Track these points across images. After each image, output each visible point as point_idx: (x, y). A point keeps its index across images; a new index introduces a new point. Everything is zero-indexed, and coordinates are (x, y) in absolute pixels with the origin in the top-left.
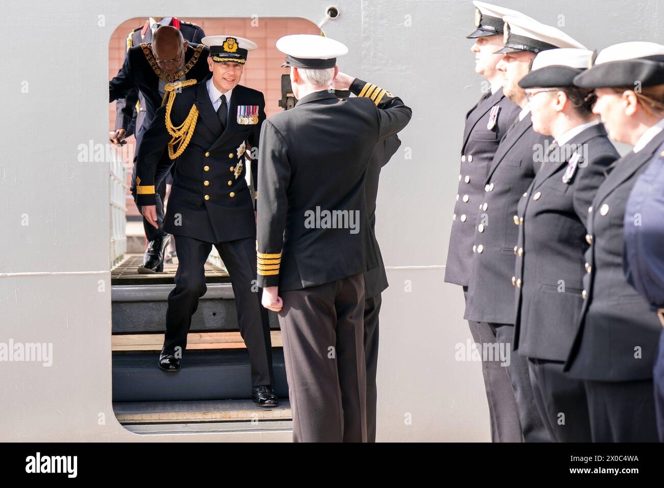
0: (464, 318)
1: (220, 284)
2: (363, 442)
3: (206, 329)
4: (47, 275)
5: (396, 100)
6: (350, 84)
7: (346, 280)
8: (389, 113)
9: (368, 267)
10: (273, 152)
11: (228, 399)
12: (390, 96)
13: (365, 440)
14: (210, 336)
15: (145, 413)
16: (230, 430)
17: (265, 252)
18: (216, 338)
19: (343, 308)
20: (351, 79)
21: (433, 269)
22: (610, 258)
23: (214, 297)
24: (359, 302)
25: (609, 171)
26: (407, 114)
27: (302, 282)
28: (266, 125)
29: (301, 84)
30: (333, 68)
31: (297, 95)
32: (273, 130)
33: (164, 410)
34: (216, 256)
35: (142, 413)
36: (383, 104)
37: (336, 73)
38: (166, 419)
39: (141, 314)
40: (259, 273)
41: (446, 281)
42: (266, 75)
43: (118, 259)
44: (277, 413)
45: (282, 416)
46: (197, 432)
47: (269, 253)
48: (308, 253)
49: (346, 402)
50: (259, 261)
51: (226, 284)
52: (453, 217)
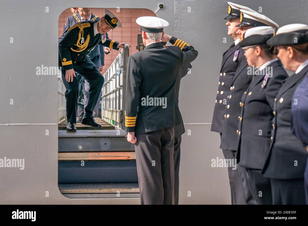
0: (220, 148)
1: (108, 130)
2: (173, 204)
3: (102, 151)
4: (29, 125)
5: (191, 47)
6: (170, 39)
7: (166, 129)
8: (187, 53)
9: (176, 124)
10: (133, 70)
11: (111, 183)
12: (188, 46)
13: (173, 203)
14: (103, 154)
15: (73, 189)
16: (112, 197)
17: (129, 116)
18: (106, 155)
19: (164, 142)
20: (170, 37)
21: (206, 125)
22: (284, 123)
23: (105, 136)
24: (172, 140)
25: (284, 82)
26: (195, 54)
27: (146, 130)
28: (130, 58)
29: (147, 39)
30: (162, 33)
31: (145, 44)
32: (133, 60)
33: (82, 188)
34: (107, 117)
35: (71, 189)
36: (185, 49)
37: (163, 35)
38: (83, 191)
39: (72, 143)
40: (126, 125)
41: (212, 130)
42: (131, 35)
43: (62, 118)
44: (133, 190)
45: (136, 191)
46: (97, 198)
47: (131, 116)
48: (148, 117)
49: (165, 186)
50: (126, 120)
51: (111, 130)
52: (216, 101)
